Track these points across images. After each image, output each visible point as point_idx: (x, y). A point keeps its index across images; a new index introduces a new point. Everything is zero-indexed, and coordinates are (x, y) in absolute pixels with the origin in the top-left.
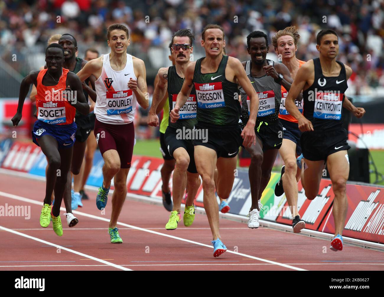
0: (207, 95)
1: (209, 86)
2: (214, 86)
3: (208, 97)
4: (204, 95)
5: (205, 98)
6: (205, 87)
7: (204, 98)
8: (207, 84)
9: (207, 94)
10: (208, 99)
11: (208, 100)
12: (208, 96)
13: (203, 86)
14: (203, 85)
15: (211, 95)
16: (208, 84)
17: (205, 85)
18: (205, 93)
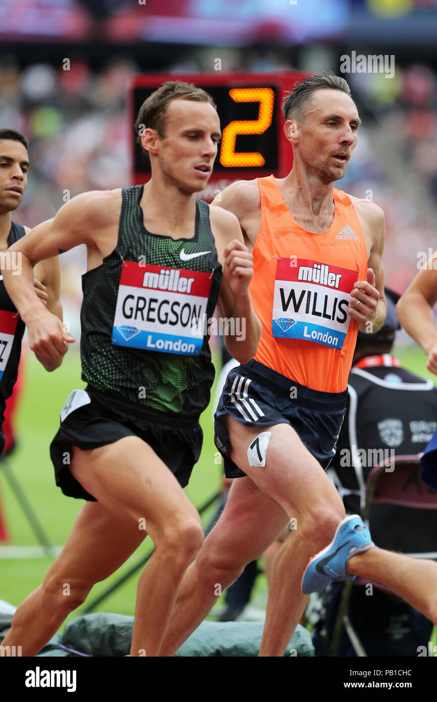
0: (165, 305)
1: (180, 277)
2: (192, 283)
3: (167, 314)
4: (154, 305)
5: (153, 315)
6: (167, 277)
7: (151, 313)
8: (173, 271)
9: (166, 302)
10: (163, 318)
11: (163, 322)
12: (166, 308)
13: (159, 273)
14: (163, 271)
15: (176, 308)
16: (178, 272)
17: (168, 272)
18: (161, 296)
